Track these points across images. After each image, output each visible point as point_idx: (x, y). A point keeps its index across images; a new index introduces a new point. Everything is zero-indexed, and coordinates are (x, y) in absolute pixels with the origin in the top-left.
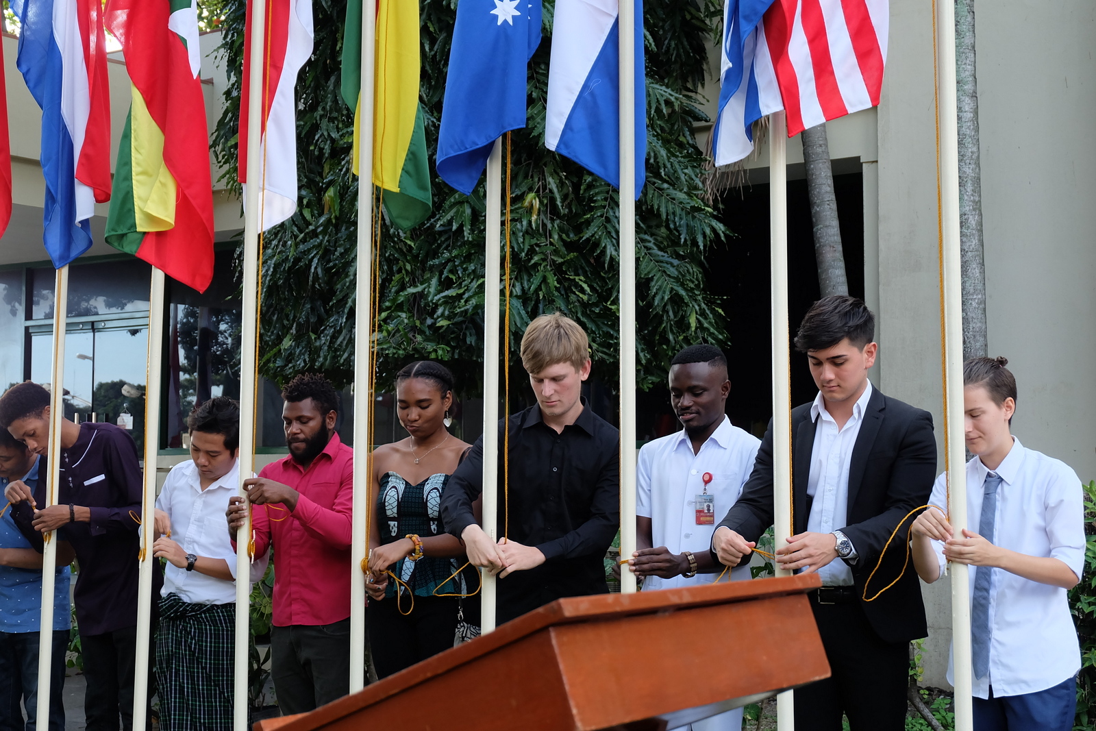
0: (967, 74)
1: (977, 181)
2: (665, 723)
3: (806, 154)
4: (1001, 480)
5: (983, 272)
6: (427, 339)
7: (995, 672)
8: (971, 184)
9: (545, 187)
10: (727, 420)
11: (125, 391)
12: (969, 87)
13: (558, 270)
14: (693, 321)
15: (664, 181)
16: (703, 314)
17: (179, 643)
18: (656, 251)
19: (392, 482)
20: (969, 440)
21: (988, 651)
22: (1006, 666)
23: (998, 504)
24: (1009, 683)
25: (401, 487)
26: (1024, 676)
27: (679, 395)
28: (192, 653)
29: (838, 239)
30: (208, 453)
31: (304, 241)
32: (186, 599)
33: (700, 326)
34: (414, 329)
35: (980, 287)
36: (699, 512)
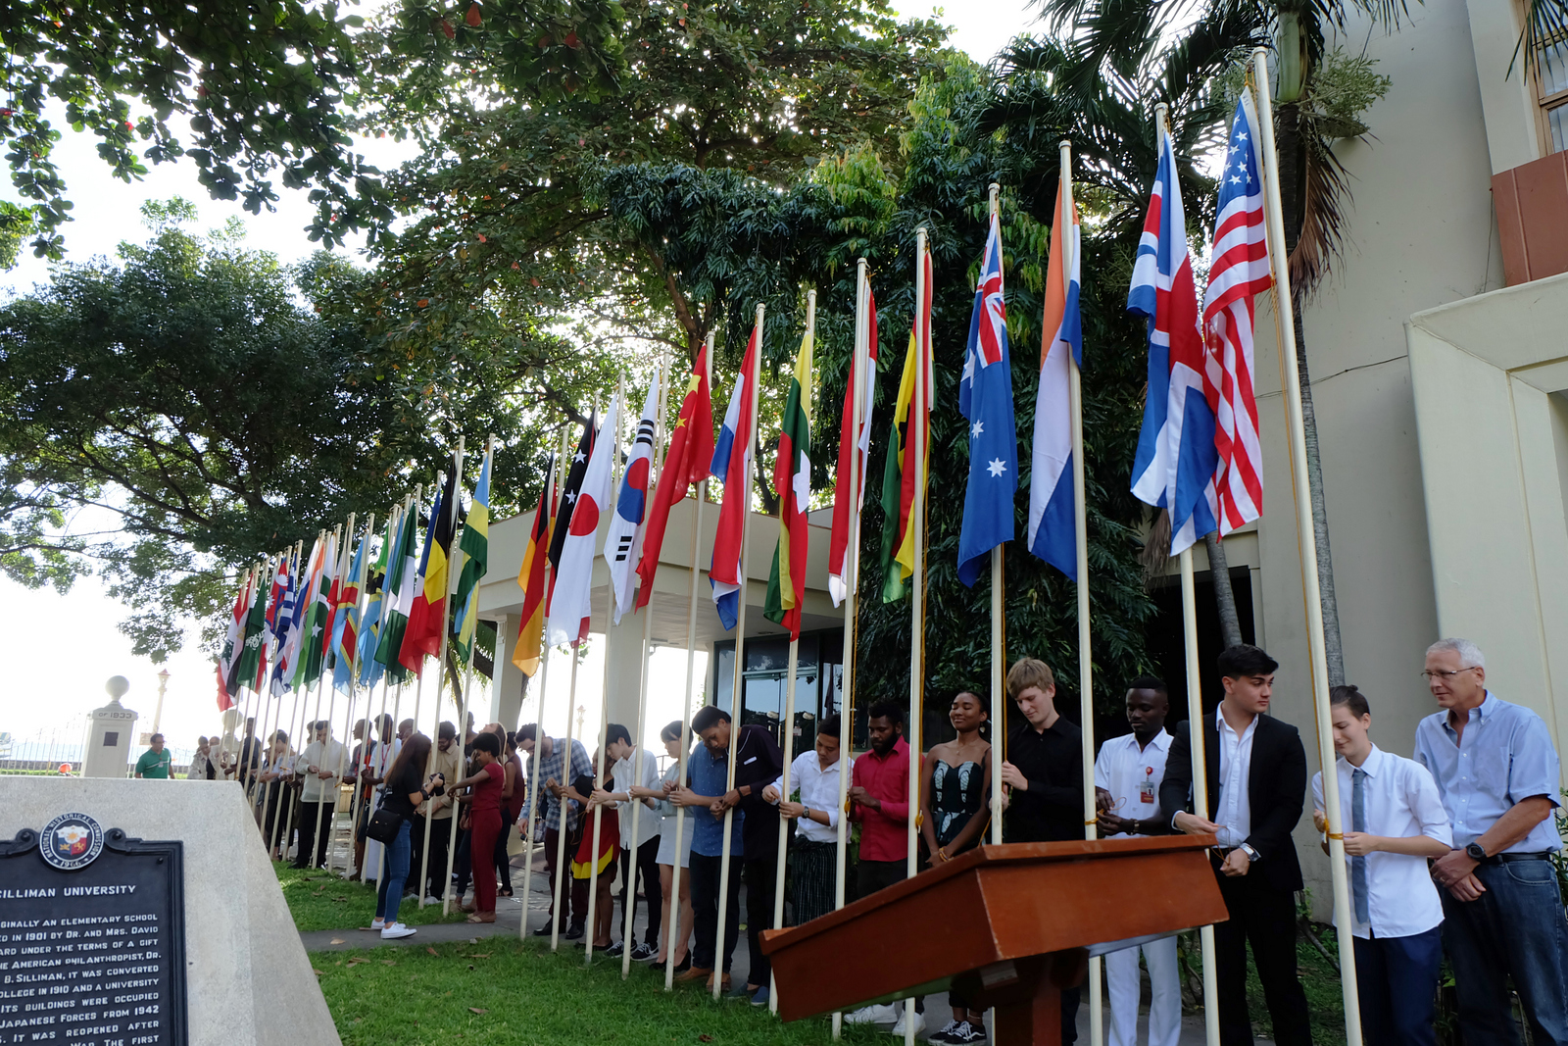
0: (1319, 509)
1: (1331, 577)
2: (1088, 951)
3: (1211, 564)
4: (1366, 774)
5: (1339, 637)
6: (967, 680)
7: (1375, 919)
8: (1327, 579)
9: (1040, 585)
10: (1164, 731)
11: (805, 716)
12: (1320, 517)
13: (1050, 637)
14: (1139, 669)
15: (1117, 580)
16: (1145, 664)
17: (805, 867)
18: (1113, 624)
19: (941, 765)
20: (1338, 746)
21: (1367, 903)
22: (1383, 914)
23: (1366, 792)
24: (1386, 928)
25: (946, 769)
26: (1399, 923)
27: (1132, 710)
28: (813, 874)
29: (1236, 617)
30: (827, 748)
31: (893, 620)
32: (810, 839)
33: (1144, 672)
34: (960, 674)
35: (1337, 647)
36: (1143, 795)
